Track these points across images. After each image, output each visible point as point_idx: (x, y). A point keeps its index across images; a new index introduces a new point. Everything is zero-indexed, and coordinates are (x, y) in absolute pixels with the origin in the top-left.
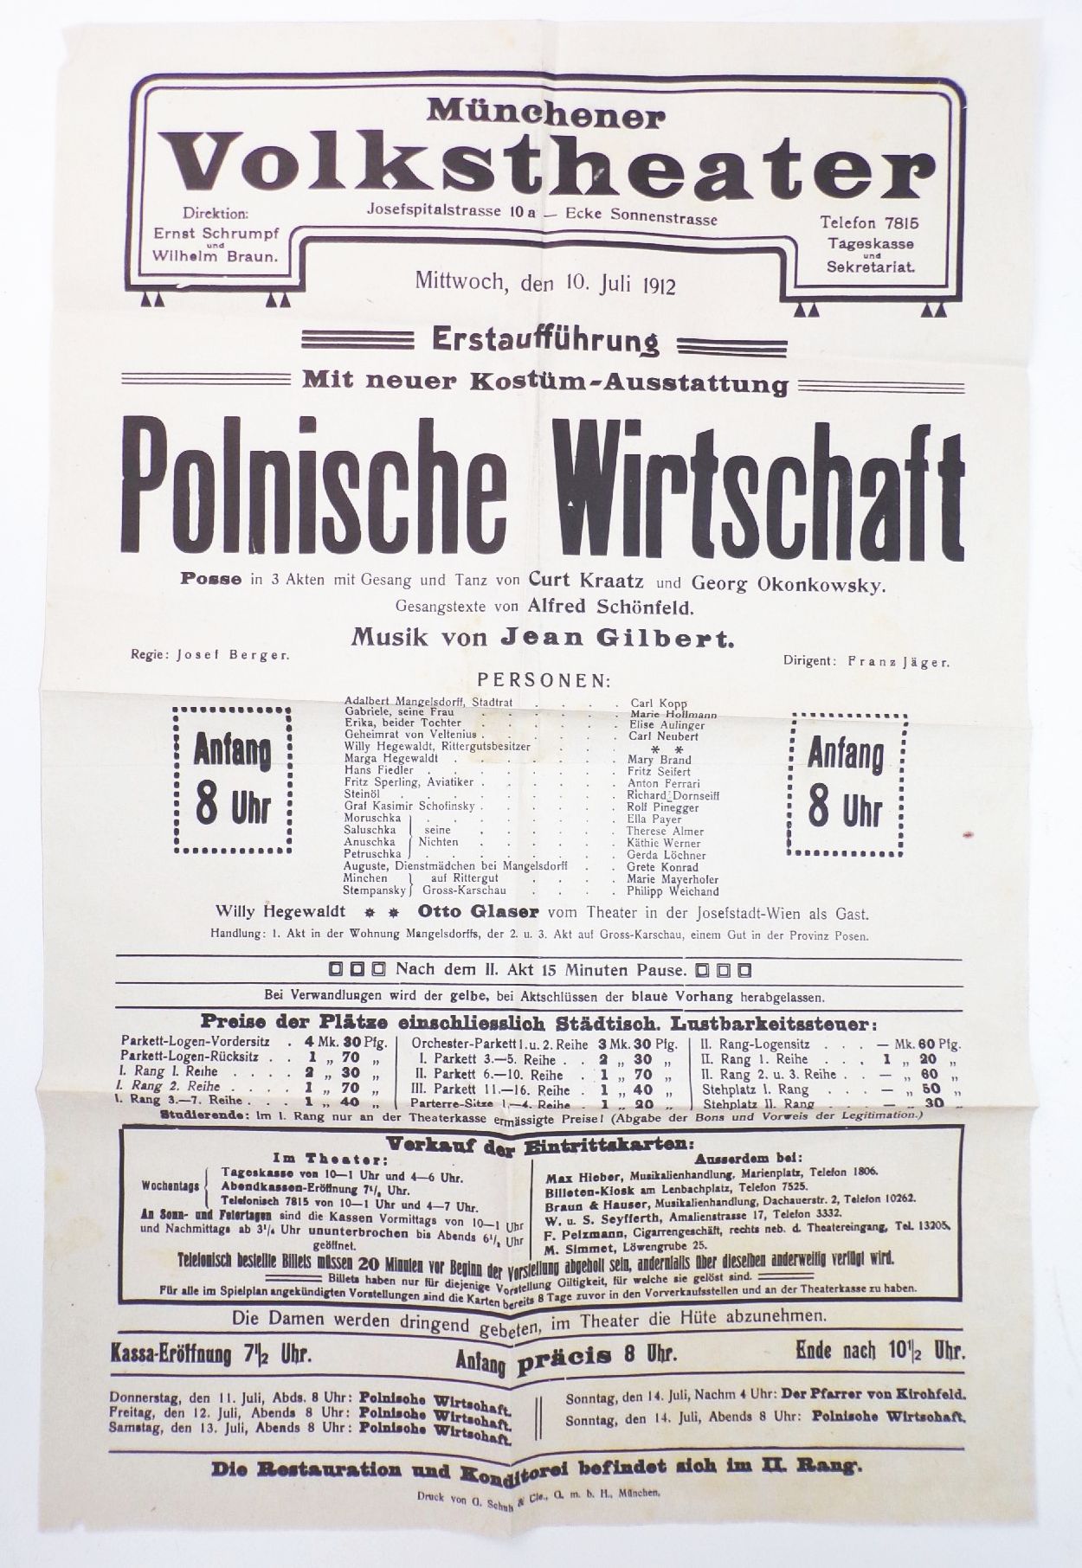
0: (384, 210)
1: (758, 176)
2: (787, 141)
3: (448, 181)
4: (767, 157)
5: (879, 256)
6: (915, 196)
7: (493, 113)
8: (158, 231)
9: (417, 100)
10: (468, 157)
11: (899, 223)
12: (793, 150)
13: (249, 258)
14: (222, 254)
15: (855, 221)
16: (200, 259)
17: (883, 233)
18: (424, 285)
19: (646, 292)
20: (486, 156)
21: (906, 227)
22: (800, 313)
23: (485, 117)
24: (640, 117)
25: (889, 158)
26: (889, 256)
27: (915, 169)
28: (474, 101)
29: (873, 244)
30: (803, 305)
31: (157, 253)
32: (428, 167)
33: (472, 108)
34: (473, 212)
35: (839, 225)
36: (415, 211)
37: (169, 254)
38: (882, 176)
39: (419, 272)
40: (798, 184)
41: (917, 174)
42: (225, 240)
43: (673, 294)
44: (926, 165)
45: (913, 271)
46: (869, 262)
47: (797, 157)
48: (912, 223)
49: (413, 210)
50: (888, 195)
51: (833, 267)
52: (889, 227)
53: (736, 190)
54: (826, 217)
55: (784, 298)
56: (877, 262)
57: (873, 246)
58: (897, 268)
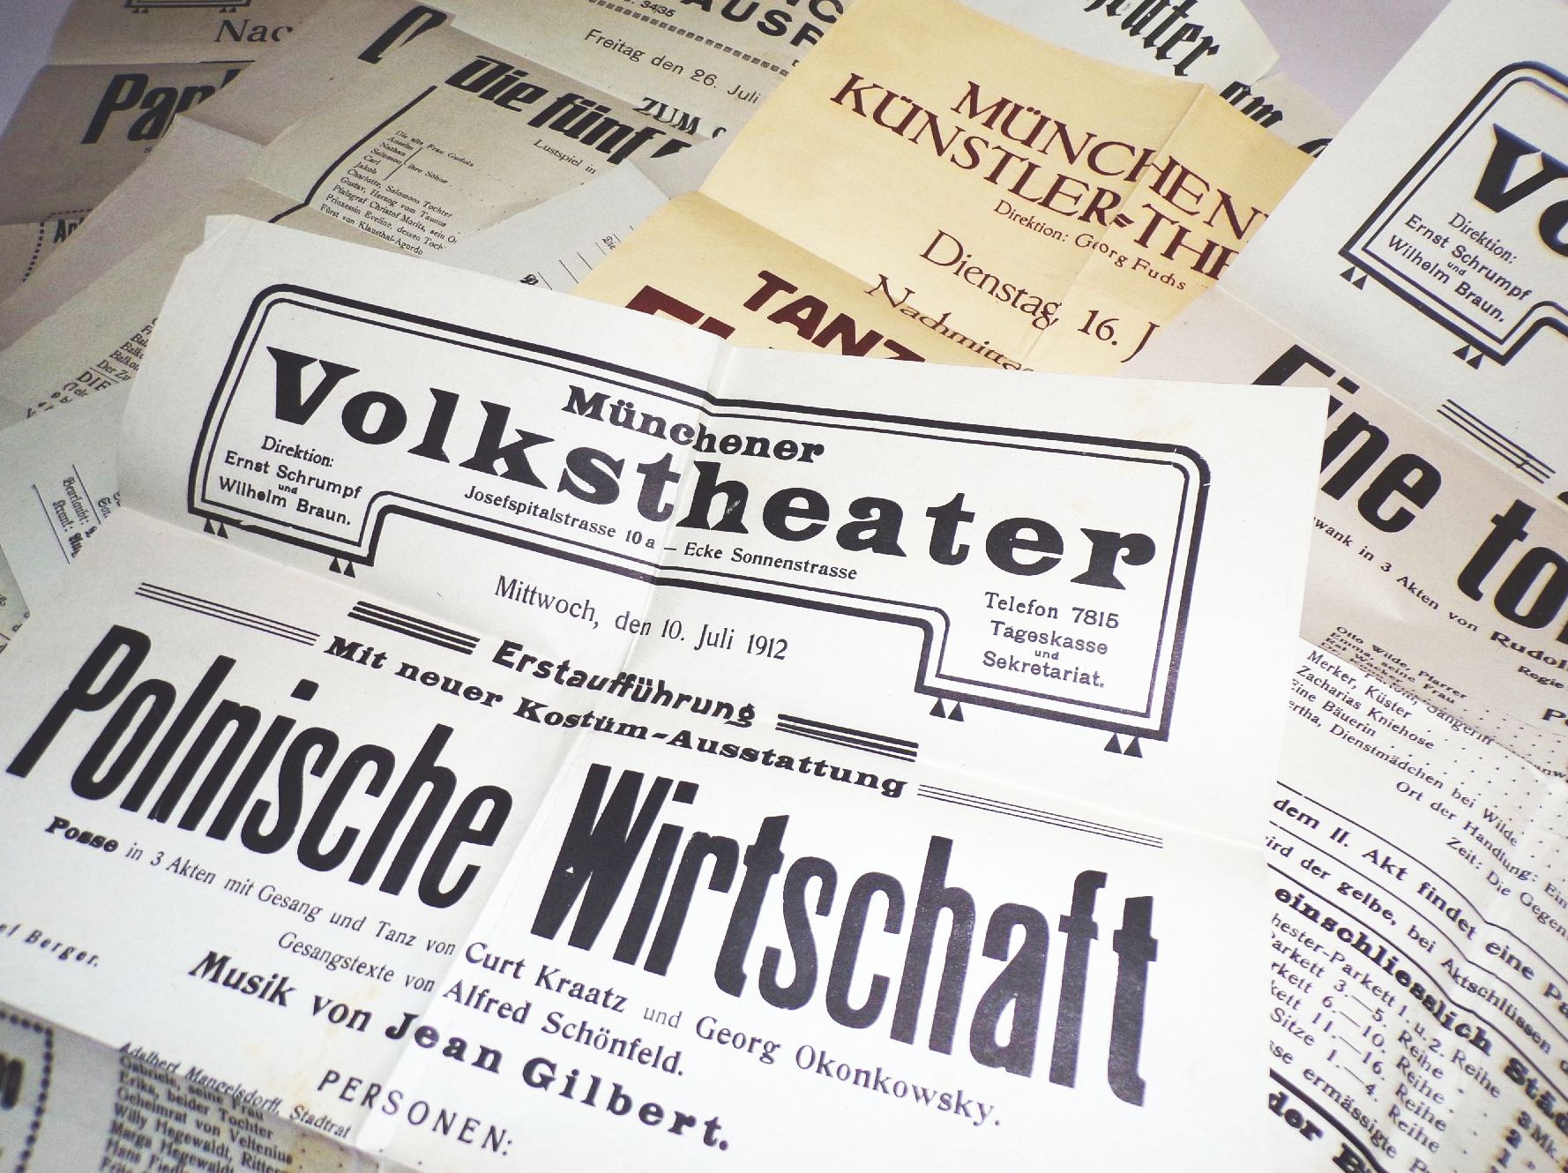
0: (485, 498)
1: (916, 532)
2: (960, 497)
3: (565, 484)
4: (931, 512)
5: (1056, 656)
6: (1119, 586)
7: (638, 421)
8: (231, 455)
9: (558, 384)
10: (596, 462)
11: (1090, 617)
12: (965, 507)
13: (320, 513)
14: (292, 500)
15: (1031, 605)
16: (268, 501)
17: (1066, 626)
18: (504, 595)
19: (749, 651)
20: (617, 467)
21: (1100, 625)
22: (938, 711)
23: (628, 424)
24: (794, 448)
25: (1089, 533)
26: (1069, 659)
27: (1125, 551)
28: (621, 402)
29: (1050, 639)
30: (944, 701)
31: (225, 481)
32: (547, 462)
33: (615, 411)
34: (584, 525)
35: (1008, 606)
36: (518, 508)
37: (236, 484)
38: (1078, 554)
39: (502, 578)
40: (964, 550)
41: (1126, 559)
42: (299, 485)
43: (782, 658)
44: (1141, 549)
45: (1102, 685)
46: (1041, 661)
47: (969, 517)
48: (1109, 619)
49: (517, 505)
50: (1080, 580)
51: (990, 659)
52: (1076, 621)
53: (887, 543)
54: (992, 594)
55: (920, 688)
56: (1052, 664)
57: (1050, 641)
58: (1079, 677)
